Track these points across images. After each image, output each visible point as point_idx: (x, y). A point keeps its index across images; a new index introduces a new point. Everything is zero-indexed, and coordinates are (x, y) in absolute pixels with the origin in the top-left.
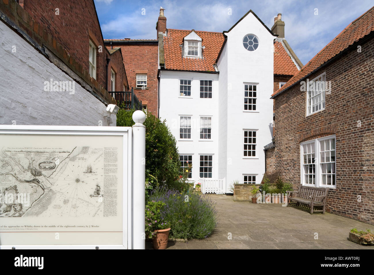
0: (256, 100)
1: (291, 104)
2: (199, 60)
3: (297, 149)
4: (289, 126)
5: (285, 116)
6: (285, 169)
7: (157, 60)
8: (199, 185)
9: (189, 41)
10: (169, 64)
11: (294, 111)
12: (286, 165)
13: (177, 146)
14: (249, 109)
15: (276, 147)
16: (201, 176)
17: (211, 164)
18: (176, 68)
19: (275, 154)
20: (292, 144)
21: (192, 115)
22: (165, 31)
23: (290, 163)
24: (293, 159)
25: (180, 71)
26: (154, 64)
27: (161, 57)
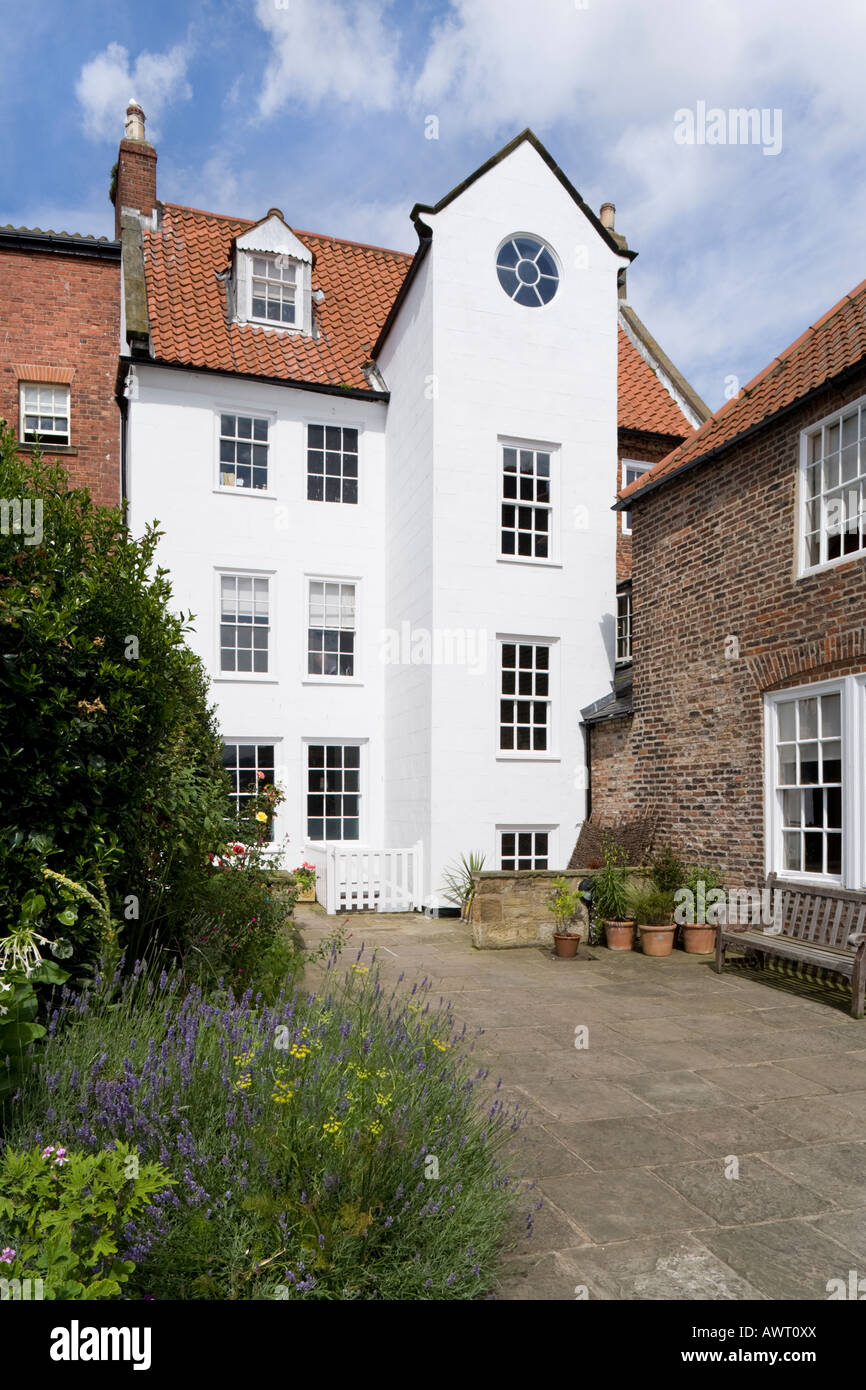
0: (549, 516)
1: (716, 528)
2: (300, 343)
3: (748, 720)
4: (707, 622)
5: (685, 581)
6: (682, 807)
7: (118, 327)
8: (308, 874)
9: (264, 258)
10: (171, 341)
11: (735, 555)
12: (688, 788)
13: (211, 699)
14: (520, 553)
15: (639, 710)
16: (314, 831)
17: (353, 781)
18: (202, 360)
19: (634, 741)
20: (723, 700)
21: (273, 572)
22: (152, 207)
23: (710, 780)
24: (728, 764)
25: (221, 372)
26: (105, 345)
27: (134, 307)
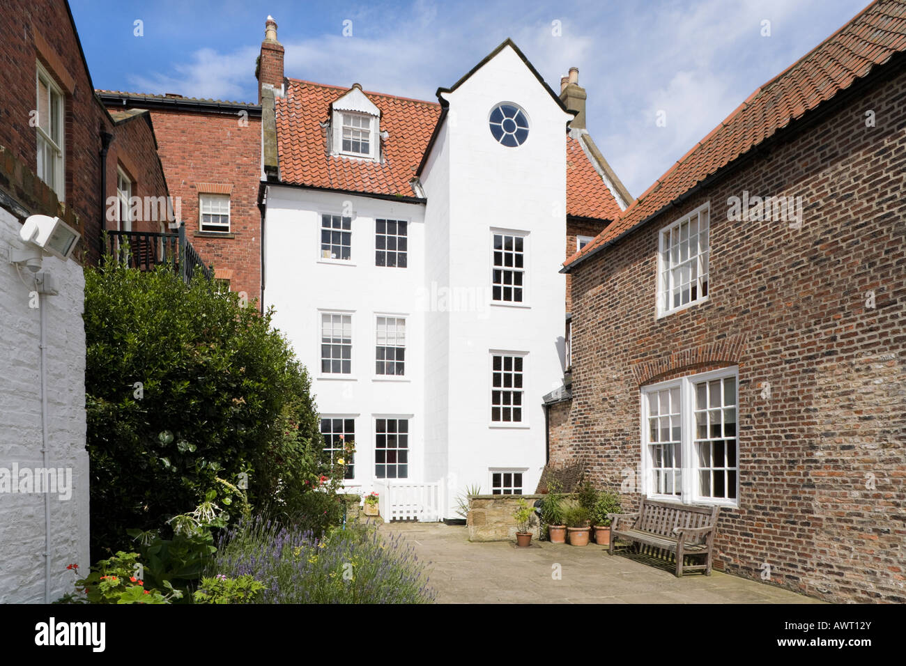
0: (523, 276)
1: (616, 287)
2: (372, 167)
3: (633, 403)
4: (611, 343)
5: (599, 318)
6: (599, 457)
7: (260, 158)
8: (374, 499)
9: (348, 114)
10: (291, 170)
11: (625, 303)
12: (602, 444)
13: (312, 392)
14: (505, 299)
15: (575, 397)
16: (380, 473)
17: (404, 440)
18: (311, 181)
19: (572, 416)
20: (619, 391)
21: (354, 311)
22: (281, 82)
23: (613, 440)
24: (622, 430)
25: (321, 189)
26: (252, 169)
27: (269, 149)
